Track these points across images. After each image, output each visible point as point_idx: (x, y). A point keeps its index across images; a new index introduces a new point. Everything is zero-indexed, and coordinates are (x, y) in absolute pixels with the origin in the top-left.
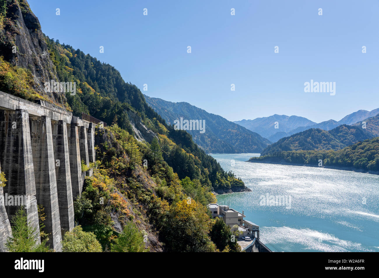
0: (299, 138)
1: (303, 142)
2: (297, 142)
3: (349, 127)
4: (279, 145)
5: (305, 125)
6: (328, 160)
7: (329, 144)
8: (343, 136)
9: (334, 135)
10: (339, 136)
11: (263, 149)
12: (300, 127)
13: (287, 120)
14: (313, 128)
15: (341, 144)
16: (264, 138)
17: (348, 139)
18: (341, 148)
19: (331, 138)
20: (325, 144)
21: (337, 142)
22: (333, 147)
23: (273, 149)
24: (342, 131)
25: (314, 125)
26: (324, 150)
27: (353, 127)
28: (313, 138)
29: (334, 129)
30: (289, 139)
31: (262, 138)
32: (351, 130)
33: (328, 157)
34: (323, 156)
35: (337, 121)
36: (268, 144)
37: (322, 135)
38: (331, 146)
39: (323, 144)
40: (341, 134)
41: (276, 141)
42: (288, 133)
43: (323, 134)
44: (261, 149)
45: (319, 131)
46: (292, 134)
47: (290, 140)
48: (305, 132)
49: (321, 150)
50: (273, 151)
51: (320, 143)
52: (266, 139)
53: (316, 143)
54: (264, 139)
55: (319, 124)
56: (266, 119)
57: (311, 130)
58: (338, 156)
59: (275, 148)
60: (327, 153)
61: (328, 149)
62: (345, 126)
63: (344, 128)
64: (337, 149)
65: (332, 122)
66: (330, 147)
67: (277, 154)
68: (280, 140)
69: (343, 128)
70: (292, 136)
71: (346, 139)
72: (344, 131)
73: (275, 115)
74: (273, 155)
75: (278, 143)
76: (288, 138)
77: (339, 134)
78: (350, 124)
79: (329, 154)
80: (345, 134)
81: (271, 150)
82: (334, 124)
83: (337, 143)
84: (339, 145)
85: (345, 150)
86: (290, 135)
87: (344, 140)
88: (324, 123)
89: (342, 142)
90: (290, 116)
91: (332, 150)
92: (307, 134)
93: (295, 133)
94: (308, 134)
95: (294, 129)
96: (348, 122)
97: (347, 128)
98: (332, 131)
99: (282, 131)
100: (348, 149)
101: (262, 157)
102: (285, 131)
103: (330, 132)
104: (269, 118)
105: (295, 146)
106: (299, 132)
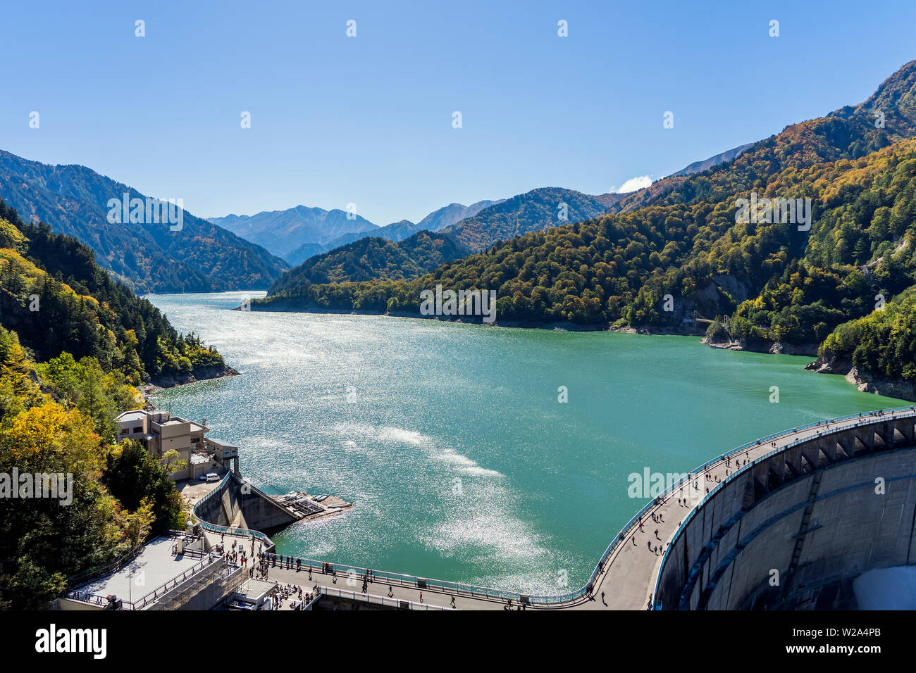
0: (345, 257)
1: (353, 264)
2: (340, 266)
3: (433, 236)
4: (306, 271)
5: (358, 231)
6: (395, 301)
7: (399, 268)
8: (423, 254)
9: (407, 251)
10: (416, 254)
11: (273, 281)
12: (348, 234)
13: (322, 218)
14: (370, 236)
15: (420, 268)
16: (276, 257)
17: (432, 259)
18: (420, 276)
19: (402, 257)
20: (391, 269)
21: (411, 264)
22: (407, 274)
23: (293, 281)
24: (421, 243)
25: (375, 230)
26: (389, 279)
27: (440, 236)
28: (370, 256)
29: (408, 239)
30: (326, 259)
31: (271, 256)
32: (436, 241)
33: (395, 294)
34: (387, 292)
35: (415, 223)
36: (283, 270)
37: (387, 251)
38: (402, 272)
39: (388, 269)
40: (420, 249)
41: (299, 262)
42: (324, 246)
43: (389, 249)
44: (269, 281)
45: (381, 242)
46: (332, 249)
47: (328, 262)
48: (356, 245)
49: (385, 280)
50: (293, 285)
51: (384, 266)
52: (280, 259)
53: (375, 266)
54: (276, 259)
55: (383, 228)
56: (281, 216)
57: (366, 241)
58: (413, 292)
59: (296, 278)
60: (395, 287)
61: (398, 278)
62: (426, 232)
63: (425, 236)
64: (413, 278)
65: (405, 224)
66: (401, 274)
67: (299, 291)
68: (307, 261)
69: (423, 237)
70: (331, 253)
71: (427, 259)
72: (425, 243)
73: (299, 207)
74: (292, 293)
75: (304, 266)
76: (324, 256)
77: (415, 250)
78: (436, 231)
79: (397, 288)
80: (426, 249)
81: (288, 284)
82: (410, 228)
83: (413, 266)
84: (417, 271)
85: (424, 279)
86: (326, 251)
87: (425, 260)
88: (393, 227)
89: (421, 264)
90: (329, 209)
91: (403, 281)
92: (359, 249)
93: (336, 246)
94: (362, 248)
95: (338, 237)
96: (434, 227)
97: (429, 237)
98: (405, 242)
99: (314, 242)
100: (428, 277)
101: (268, 300)
102: (320, 243)
103: (401, 244)
104: (285, 212)
105: (337, 273)
106: (344, 245)
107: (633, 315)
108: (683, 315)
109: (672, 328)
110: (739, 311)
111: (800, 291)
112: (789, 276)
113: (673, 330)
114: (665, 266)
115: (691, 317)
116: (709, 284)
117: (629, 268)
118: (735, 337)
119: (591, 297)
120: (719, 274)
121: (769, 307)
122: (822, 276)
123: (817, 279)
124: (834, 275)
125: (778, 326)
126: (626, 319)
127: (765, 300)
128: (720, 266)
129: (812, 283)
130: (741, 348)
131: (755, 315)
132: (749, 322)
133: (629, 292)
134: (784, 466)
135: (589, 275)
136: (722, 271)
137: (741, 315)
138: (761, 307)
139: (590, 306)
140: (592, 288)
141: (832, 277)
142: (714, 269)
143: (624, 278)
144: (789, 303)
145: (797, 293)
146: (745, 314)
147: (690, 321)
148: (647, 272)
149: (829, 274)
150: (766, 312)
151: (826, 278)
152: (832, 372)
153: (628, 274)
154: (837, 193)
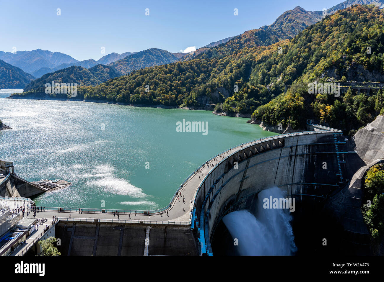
0: (63, 75)
1: (67, 78)
2: (60, 78)
3: (105, 67)
4: (43, 80)
5: (69, 63)
6: (88, 95)
7: (89, 80)
8: (100, 74)
9: (93, 73)
10: (97, 74)
11: (26, 85)
12: (64, 64)
13: (51, 56)
14: (75, 65)
15: (99, 81)
16: (27, 73)
17: (104, 77)
18: (99, 84)
19: (90, 75)
20: (85, 81)
21: (96, 79)
22: (93, 83)
23: (37, 85)
24: (99, 70)
25: (77, 63)
26: (85, 86)
27: (108, 67)
28: (75, 74)
29: (93, 68)
30: (53, 75)
31: (24, 73)
32: (106, 69)
33: (88, 92)
34: (84, 91)
35: (96, 60)
36: (32, 80)
37: (83, 73)
38: (91, 82)
39: (84, 81)
40: (99, 72)
41: (39, 76)
42: (52, 69)
43: (84, 72)
44: (24, 85)
45: (80, 69)
46: (56, 71)
47: (54, 76)
48: (68, 69)
49: (82, 86)
50: (37, 87)
51: (82, 79)
52: (29, 74)
53: (78, 79)
54: (27, 74)
55: (81, 62)
56: (29, 53)
57: (73, 67)
58: (96, 91)
59: (39, 84)
60: (87, 89)
61: (89, 85)
62: (102, 65)
63: (101, 67)
64: (96, 85)
65: (92, 61)
66: (90, 83)
67: (40, 90)
68: (44, 76)
69: (100, 67)
70: (55, 72)
71: (102, 77)
72: (101, 70)
73: (38, 50)
74: (37, 91)
75: (42, 78)
76: (52, 74)
77: (97, 73)
78: (106, 64)
79: (89, 90)
80: (102, 72)
81: (34, 86)
82: (94, 63)
83: (95, 80)
84: (97, 82)
85: (101, 86)
86: (53, 71)
87: (101, 77)
88: (86, 62)
89: (99, 79)
90: (54, 52)
91: (91, 86)
92: (70, 71)
93: (58, 69)
94: (71, 71)
95: (59, 65)
96: (105, 62)
97: (103, 67)
98: (91, 69)
99: (46, 67)
100: (103, 85)
101: (24, 93)
102: (50, 67)
103: (90, 70)
104: (31, 52)
105: (59, 82)
106: (62, 69)
107: (188, 102)
108: (206, 102)
109: (202, 107)
110: (226, 101)
111: (247, 94)
112: (243, 89)
113: (202, 108)
114: (200, 83)
115: (209, 103)
116: (216, 91)
117: (186, 84)
118: (224, 111)
119: (172, 95)
120: (219, 87)
121: (236, 100)
122: (254, 89)
123: (252, 90)
124: (258, 89)
125: (239, 107)
126: (185, 104)
127: (235, 97)
128: (220, 84)
129: (251, 91)
130: (226, 115)
131: (231, 103)
132: (229, 106)
133: (186, 93)
134: (238, 157)
135: (171, 86)
136: (221, 86)
137: (227, 103)
138: (233, 100)
139: (171, 98)
140: (172, 91)
141: (257, 89)
142: (218, 85)
143: (184, 88)
144: (243, 99)
145: (246, 95)
146: (228, 102)
147: (209, 105)
148: (193, 86)
149: (256, 88)
150: (235, 102)
151: (255, 90)
152: (255, 124)
153: (186, 86)
154: (261, 58)
